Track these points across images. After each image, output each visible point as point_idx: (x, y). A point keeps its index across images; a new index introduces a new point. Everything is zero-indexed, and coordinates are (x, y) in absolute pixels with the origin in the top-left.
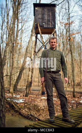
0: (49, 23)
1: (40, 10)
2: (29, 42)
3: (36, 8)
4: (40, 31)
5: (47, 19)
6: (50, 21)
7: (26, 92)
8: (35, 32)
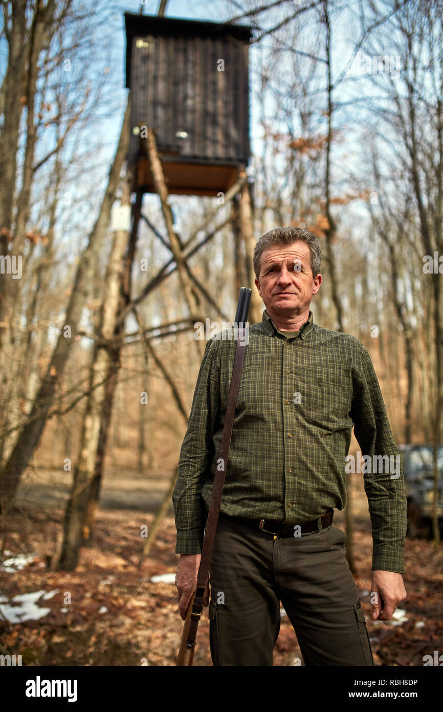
0: (214, 134)
1: (162, 55)
2: (92, 236)
3: (140, 43)
4: (159, 176)
5: (199, 106)
6: (221, 120)
7: (66, 542)
8: (129, 181)
